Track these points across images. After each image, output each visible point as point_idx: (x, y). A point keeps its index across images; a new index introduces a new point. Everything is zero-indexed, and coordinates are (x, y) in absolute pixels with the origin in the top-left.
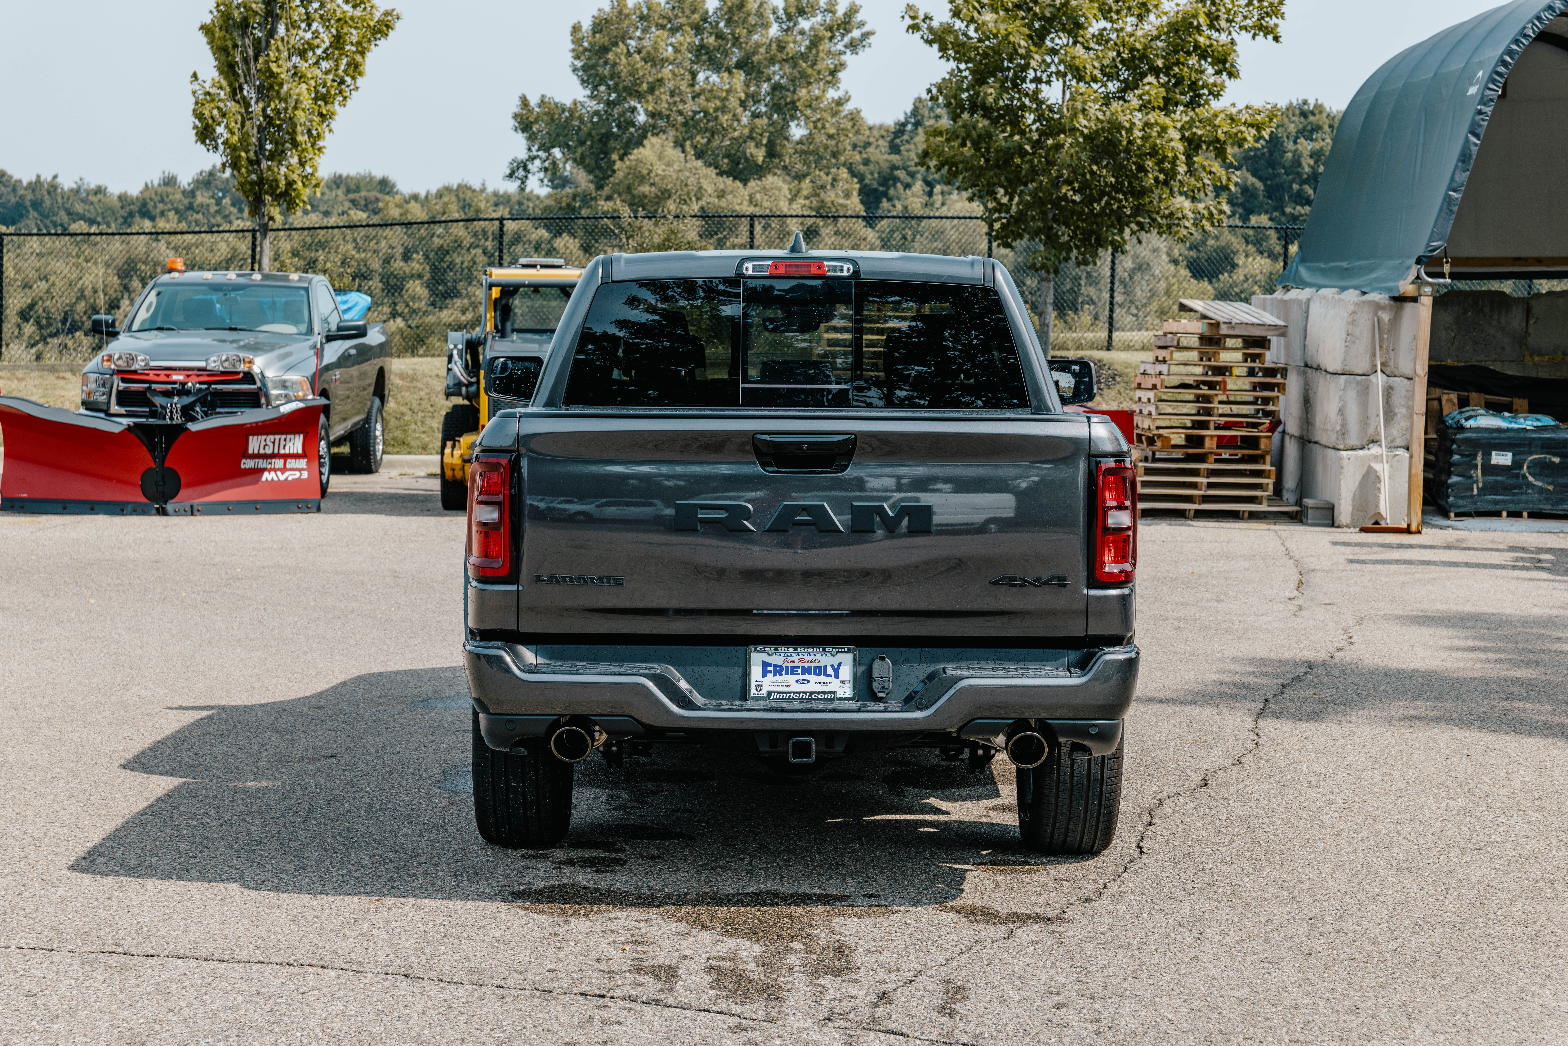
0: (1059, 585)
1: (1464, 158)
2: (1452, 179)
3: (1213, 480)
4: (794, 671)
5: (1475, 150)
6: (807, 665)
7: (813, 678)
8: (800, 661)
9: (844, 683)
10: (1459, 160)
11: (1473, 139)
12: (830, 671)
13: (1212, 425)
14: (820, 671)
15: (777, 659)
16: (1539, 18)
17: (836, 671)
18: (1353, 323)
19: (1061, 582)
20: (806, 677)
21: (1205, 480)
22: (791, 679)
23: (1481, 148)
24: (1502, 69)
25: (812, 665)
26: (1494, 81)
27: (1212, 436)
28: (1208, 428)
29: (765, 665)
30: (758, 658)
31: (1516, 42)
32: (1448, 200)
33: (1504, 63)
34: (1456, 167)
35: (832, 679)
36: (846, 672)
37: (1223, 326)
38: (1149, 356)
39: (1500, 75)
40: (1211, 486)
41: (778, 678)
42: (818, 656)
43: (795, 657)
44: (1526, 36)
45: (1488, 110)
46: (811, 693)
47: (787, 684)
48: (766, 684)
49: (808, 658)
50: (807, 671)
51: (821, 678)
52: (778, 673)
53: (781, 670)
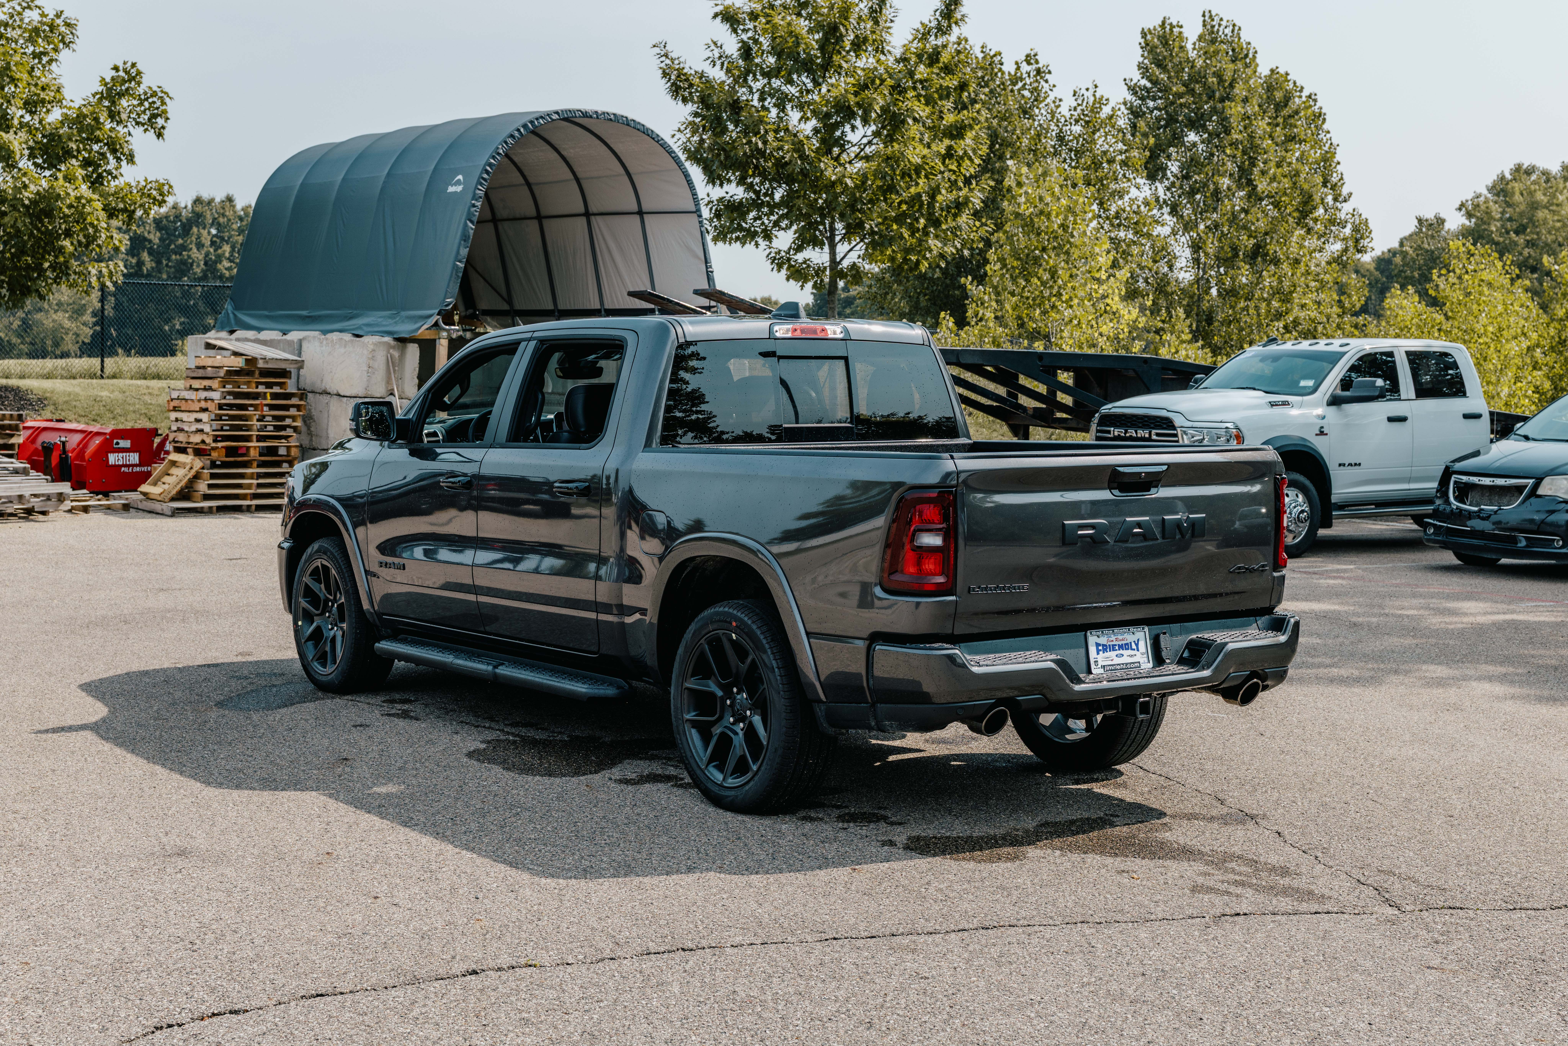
1: (465, 237)
2: (458, 253)
3: (261, 481)
4: (1113, 648)
5: (472, 232)
6: (1120, 643)
7: (1126, 652)
8: (1116, 639)
9: (1144, 654)
10: (461, 240)
11: (470, 225)
12: (1134, 646)
13: (254, 438)
14: (1127, 646)
15: (1103, 640)
16: (506, 142)
17: (1137, 645)
18: (373, 358)
20: (1121, 652)
21: (255, 482)
22: (1113, 654)
23: (476, 230)
24: (485, 176)
25: (1124, 642)
26: (481, 184)
27: (255, 447)
28: (251, 441)
29: (1098, 645)
30: (1092, 640)
31: (493, 157)
32: (455, 267)
33: (487, 172)
34: (460, 244)
35: (1136, 652)
36: (1144, 646)
37: (261, 362)
38: (180, 384)
39: (485, 180)
40: (259, 486)
41: (1107, 654)
42: (1125, 635)
43: (1113, 638)
44: (499, 154)
45: (479, 204)
46: (1126, 665)
47: (1112, 658)
48: (1100, 660)
49: (1120, 637)
50: (1121, 647)
51: (1130, 652)
52: (1105, 650)
53: (1105, 648)
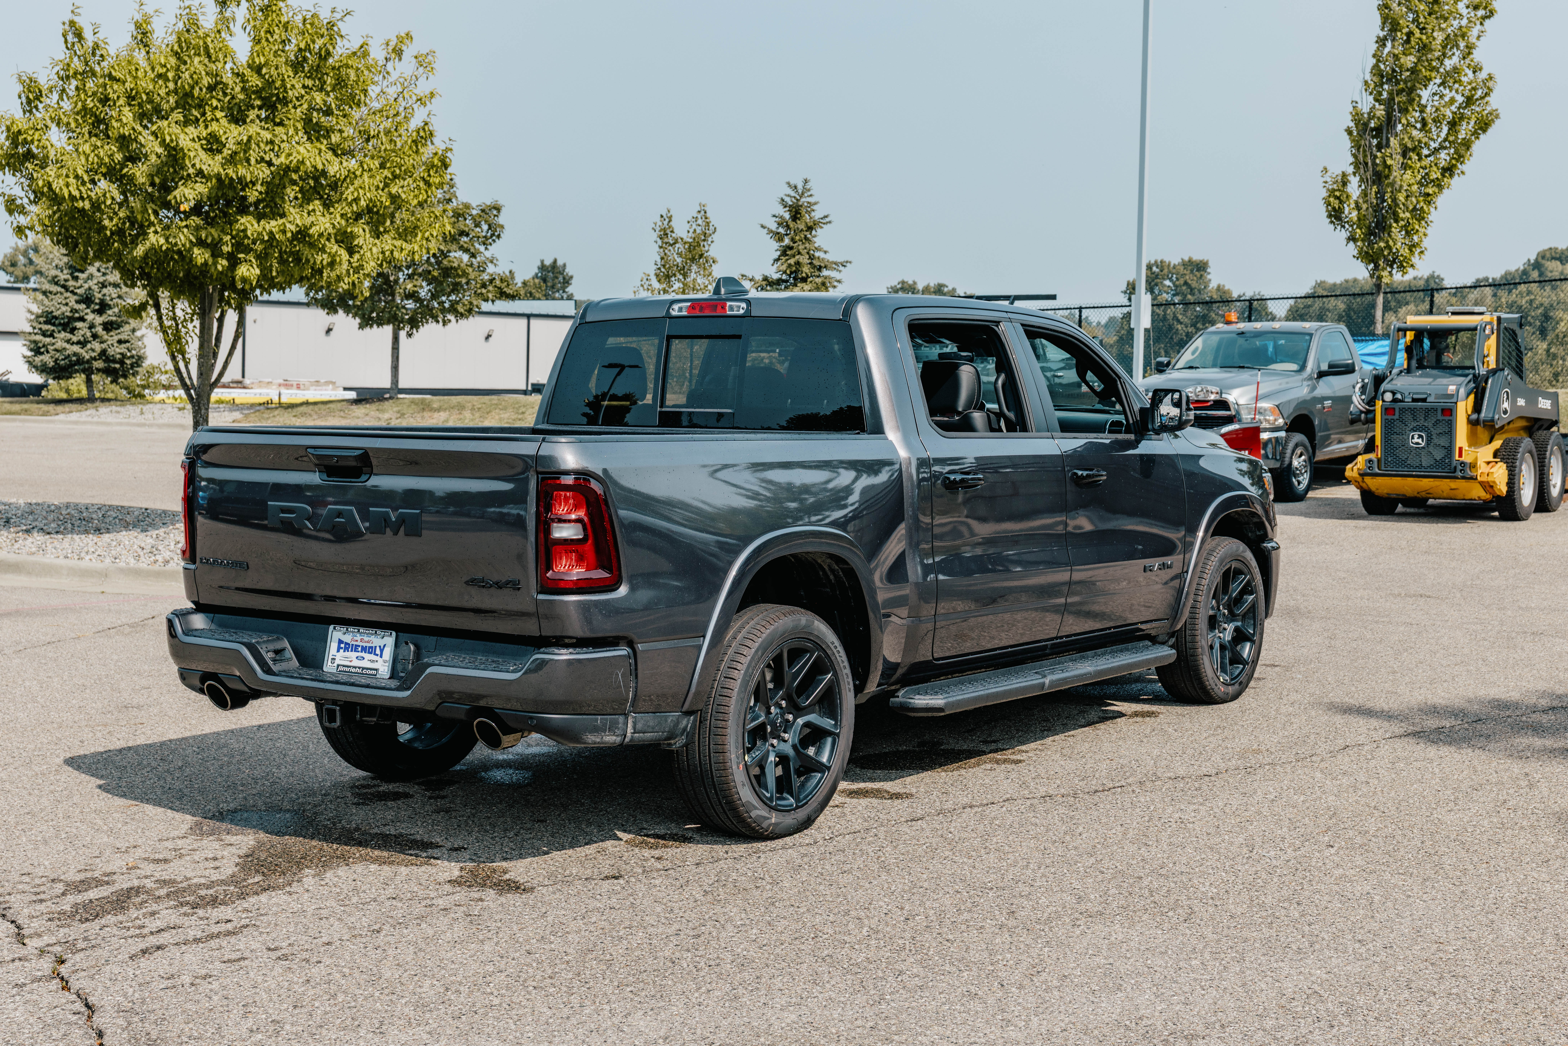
0: (514, 589)
4: (355, 648)
6: (364, 645)
7: (367, 656)
8: (362, 640)
9: (385, 662)
12: (378, 652)
14: (371, 650)
17: (382, 651)
19: (514, 585)
20: (363, 654)
22: (353, 655)
25: (368, 645)
29: (340, 642)
30: (336, 634)
35: (378, 658)
36: (388, 653)
41: (347, 654)
42: (373, 638)
43: (358, 637)
46: (363, 668)
47: (351, 659)
48: (338, 658)
49: (366, 639)
50: (364, 649)
51: (372, 657)
52: (346, 649)
53: (347, 647)
